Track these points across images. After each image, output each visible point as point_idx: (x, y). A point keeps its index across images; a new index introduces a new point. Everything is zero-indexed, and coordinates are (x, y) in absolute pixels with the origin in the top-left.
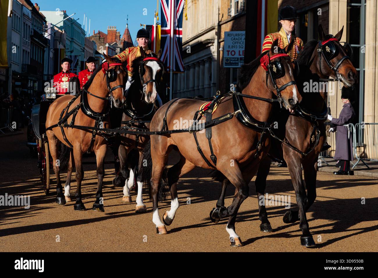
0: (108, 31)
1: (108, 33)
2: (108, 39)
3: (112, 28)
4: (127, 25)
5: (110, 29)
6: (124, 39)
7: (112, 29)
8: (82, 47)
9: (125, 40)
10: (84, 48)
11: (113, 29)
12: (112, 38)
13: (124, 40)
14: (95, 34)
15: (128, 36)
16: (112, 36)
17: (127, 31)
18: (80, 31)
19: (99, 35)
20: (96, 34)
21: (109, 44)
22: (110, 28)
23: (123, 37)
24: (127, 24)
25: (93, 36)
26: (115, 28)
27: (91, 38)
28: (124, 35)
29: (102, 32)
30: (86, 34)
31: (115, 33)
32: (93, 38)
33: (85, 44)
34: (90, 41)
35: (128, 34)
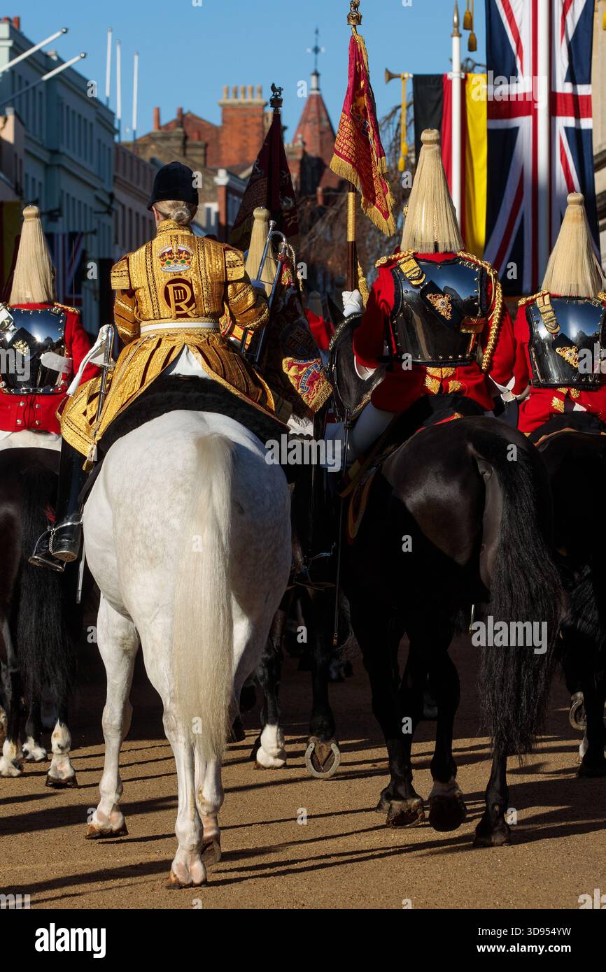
0: (225, 108)
1: (224, 121)
2: (224, 149)
3: (240, 95)
4: (314, 78)
5: (232, 100)
6: (304, 143)
7: (241, 99)
8: (103, 190)
9: (307, 149)
10: (112, 196)
11: (249, 99)
12: (245, 141)
13: (304, 153)
14: (159, 128)
15: (322, 133)
16: (245, 133)
17: (314, 108)
18: (90, 116)
19: (180, 130)
20: (167, 127)
21: (229, 173)
22: (232, 94)
23: (300, 136)
24: (317, 74)
25: (151, 138)
26: (256, 93)
27: (145, 146)
28: (300, 125)
29: (194, 117)
30: (116, 126)
31: (259, 120)
32: (153, 147)
33: (115, 177)
34: (139, 161)
35: (320, 120)
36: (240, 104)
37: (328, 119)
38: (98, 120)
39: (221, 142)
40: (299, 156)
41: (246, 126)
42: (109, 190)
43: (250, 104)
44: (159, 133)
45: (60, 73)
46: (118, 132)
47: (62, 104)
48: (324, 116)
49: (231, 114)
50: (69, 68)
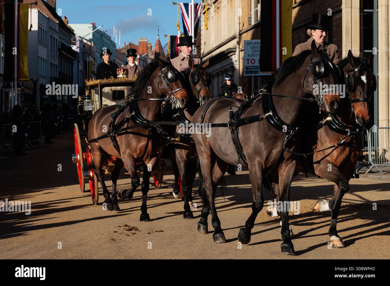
0: (139, 42)
1: (139, 45)
2: (139, 50)
3: (143, 39)
4: (158, 36)
5: (141, 41)
7: (143, 40)
9: (157, 51)
10: (114, 60)
11: (144, 40)
12: (143, 49)
13: (156, 51)
14: (125, 46)
15: (159, 47)
16: (143, 47)
17: (158, 42)
18: (110, 43)
19: (130, 46)
20: (127, 46)
21: (140, 55)
22: (141, 39)
23: (155, 48)
24: (159, 35)
25: (124, 48)
26: (146, 39)
27: (122, 50)
28: (155, 46)
29: (133, 44)
30: (116, 46)
31: (146, 44)
32: (124, 50)
33: (115, 56)
34: (121, 53)
35: (159, 45)
36: (142, 41)
37: (161, 45)
38: (111, 44)
39: (139, 49)
40: (155, 52)
41: (144, 46)
42: (114, 59)
43: (144, 41)
44: (125, 47)
45: (96, 30)
46: (116, 47)
47: (104, 41)
48: (160, 44)
49: (141, 43)
50: (98, 29)
